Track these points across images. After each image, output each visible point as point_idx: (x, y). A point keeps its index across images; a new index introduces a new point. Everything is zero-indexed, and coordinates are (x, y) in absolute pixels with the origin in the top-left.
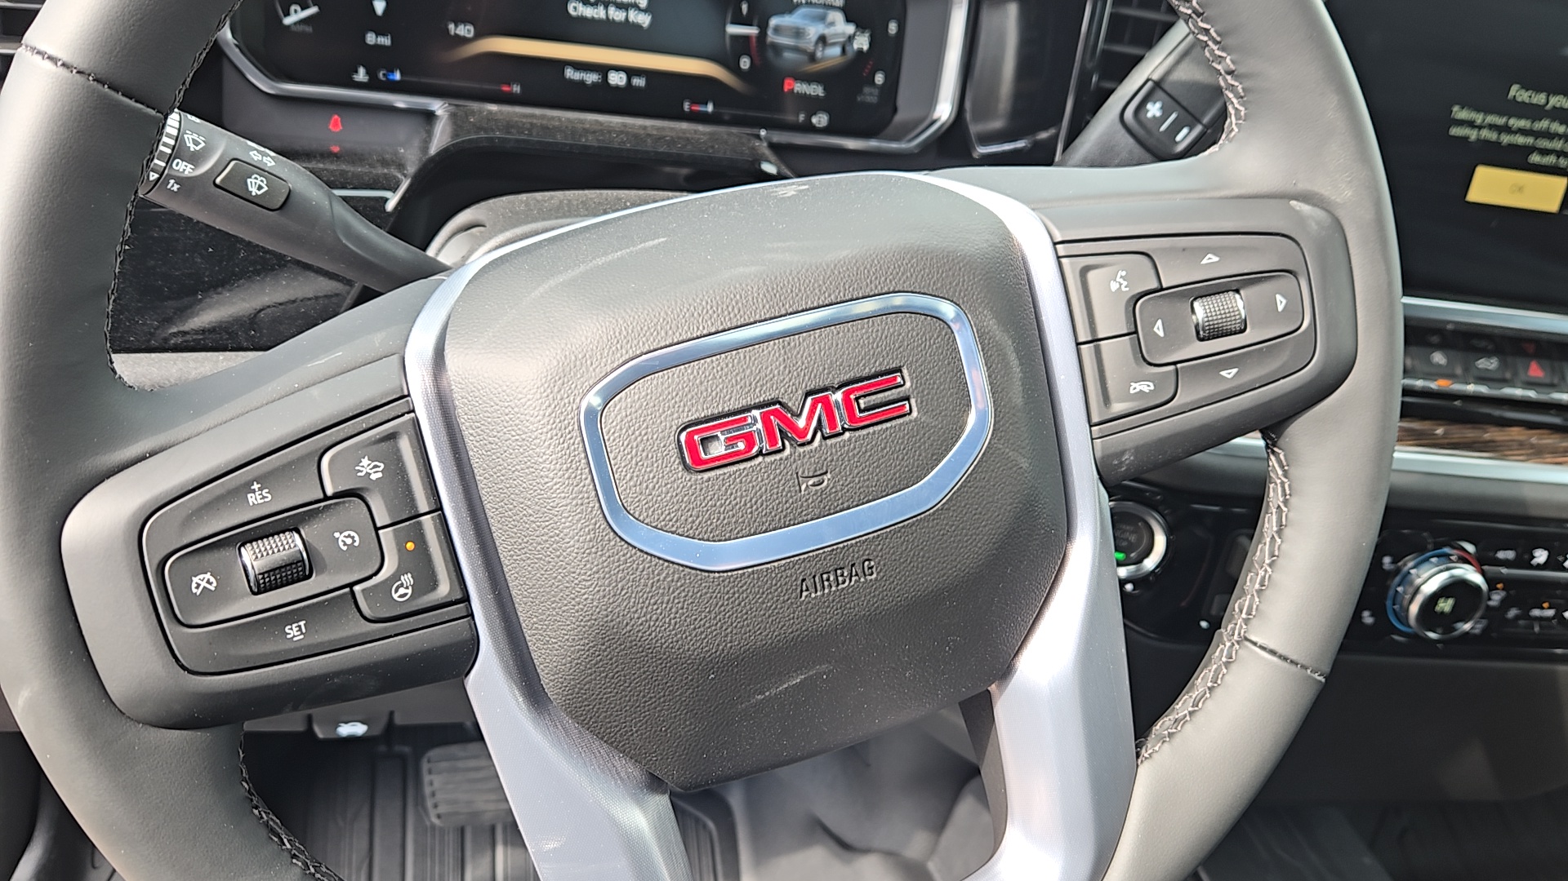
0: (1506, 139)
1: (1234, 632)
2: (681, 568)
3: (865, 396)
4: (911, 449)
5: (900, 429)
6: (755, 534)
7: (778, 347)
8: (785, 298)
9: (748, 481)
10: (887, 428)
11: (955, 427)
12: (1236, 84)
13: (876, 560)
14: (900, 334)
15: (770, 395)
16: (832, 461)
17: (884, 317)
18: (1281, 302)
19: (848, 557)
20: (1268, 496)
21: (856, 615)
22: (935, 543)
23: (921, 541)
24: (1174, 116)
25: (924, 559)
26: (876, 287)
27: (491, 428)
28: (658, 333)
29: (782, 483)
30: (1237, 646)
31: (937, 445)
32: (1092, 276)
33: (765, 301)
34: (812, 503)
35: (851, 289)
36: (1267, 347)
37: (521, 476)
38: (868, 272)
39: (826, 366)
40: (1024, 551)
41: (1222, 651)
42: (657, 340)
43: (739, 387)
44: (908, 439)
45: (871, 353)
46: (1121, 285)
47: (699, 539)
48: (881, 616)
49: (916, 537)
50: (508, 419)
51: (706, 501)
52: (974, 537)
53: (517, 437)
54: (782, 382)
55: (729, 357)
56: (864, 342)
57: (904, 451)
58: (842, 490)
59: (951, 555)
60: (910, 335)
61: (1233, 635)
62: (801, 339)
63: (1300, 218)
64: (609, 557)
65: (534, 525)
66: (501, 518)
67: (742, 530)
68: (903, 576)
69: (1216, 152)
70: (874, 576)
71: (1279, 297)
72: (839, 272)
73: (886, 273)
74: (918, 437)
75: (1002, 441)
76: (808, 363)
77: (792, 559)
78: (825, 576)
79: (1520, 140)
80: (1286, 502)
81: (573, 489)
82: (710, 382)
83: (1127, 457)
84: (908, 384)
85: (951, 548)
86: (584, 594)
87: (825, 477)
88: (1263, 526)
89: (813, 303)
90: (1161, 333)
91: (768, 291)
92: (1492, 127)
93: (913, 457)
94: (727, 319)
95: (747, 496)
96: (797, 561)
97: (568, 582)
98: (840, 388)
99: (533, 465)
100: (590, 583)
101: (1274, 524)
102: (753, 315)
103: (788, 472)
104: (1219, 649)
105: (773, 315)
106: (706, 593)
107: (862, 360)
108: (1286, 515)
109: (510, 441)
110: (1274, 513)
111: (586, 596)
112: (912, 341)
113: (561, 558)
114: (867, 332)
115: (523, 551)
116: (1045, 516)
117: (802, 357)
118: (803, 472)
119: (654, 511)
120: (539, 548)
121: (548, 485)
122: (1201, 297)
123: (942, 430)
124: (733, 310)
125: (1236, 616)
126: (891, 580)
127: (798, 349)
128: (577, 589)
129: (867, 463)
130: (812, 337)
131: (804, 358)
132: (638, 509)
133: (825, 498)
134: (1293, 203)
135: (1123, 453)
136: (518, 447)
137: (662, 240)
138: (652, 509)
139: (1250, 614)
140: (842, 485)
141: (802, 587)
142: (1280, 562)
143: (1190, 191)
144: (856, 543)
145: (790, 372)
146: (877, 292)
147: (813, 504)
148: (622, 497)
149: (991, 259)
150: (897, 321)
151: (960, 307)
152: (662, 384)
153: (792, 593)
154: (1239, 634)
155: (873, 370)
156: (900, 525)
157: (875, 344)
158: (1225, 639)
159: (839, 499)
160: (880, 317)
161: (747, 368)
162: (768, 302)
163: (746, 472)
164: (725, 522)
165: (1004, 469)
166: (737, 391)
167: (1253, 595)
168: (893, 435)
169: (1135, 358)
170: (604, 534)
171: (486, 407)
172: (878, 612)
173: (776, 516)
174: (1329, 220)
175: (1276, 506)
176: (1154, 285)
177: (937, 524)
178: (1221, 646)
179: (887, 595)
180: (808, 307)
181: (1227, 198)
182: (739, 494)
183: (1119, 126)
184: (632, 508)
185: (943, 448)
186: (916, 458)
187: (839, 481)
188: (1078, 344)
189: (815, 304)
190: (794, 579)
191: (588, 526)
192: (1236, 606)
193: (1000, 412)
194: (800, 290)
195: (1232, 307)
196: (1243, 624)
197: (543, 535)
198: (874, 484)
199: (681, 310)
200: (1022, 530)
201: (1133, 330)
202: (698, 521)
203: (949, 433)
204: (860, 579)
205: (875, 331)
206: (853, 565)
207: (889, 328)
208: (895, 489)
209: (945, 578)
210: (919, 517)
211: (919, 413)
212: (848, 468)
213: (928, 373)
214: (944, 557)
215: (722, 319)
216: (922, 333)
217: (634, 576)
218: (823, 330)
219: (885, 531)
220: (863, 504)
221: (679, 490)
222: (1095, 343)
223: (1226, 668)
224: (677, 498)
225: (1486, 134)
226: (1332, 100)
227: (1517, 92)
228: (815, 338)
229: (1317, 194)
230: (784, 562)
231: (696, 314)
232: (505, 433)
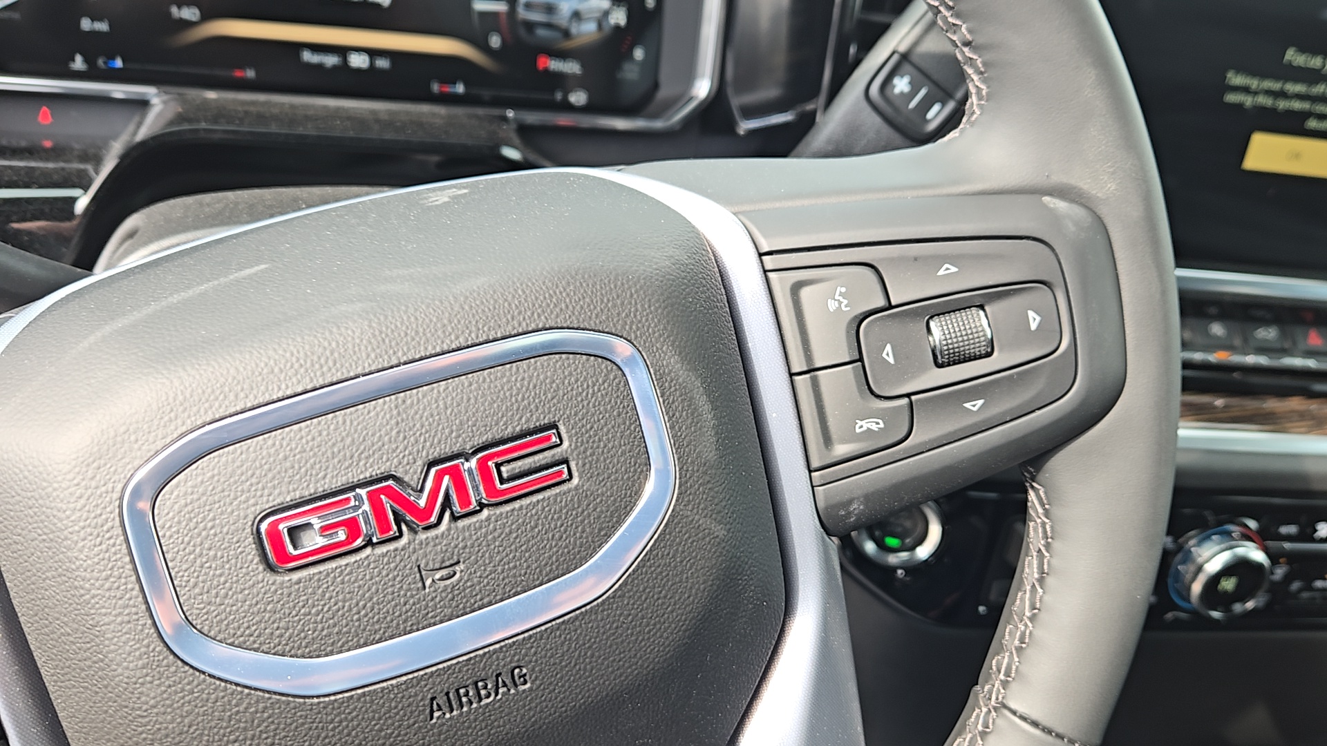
0: (1282, 105)
1: (991, 696)
2: (267, 695)
3: (509, 462)
4: (572, 525)
5: (555, 501)
6: (365, 645)
7: (390, 407)
8: (398, 344)
9: (353, 579)
10: (538, 501)
11: (629, 492)
12: (975, 57)
13: (530, 666)
14: (554, 381)
15: (379, 469)
16: (465, 547)
17: (532, 360)
18: (1034, 320)
19: (491, 666)
20: (1028, 536)
21: (507, 734)
22: (607, 639)
23: (588, 638)
24: (923, 92)
25: (594, 659)
26: (520, 325)
27: (14, 523)
28: (225, 397)
29: (398, 579)
30: (993, 713)
31: (606, 517)
32: (805, 293)
33: (369, 349)
34: (440, 602)
35: (486, 329)
36: (1017, 374)
37: (53, 586)
38: (510, 305)
39: (454, 427)
40: (727, 632)
41: (978, 716)
42: (224, 406)
43: (336, 460)
44: (567, 513)
45: (515, 408)
46: (840, 303)
47: (291, 656)
48: (541, 731)
49: (581, 634)
50: (32, 514)
51: (297, 609)
52: (658, 626)
53: (44, 537)
54: (394, 451)
55: (323, 423)
56: (505, 394)
57: (562, 529)
58: (480, 583)
59: (629, 651)
60: (566, 382)
61: (990, 699)
62: (420, 395)
63: (1055, 218)
64: (170, 686)
65: (74, 647)
66: (38, 634)
67: (347, 642)
68: (566, 682)
69: (955, 138)
70: (528, 685)
71: (1031, 314)
72: (471, 307)
73: (534, 305)
74: (580, 510)
75: (690, 507)
76: (430, 425)
77: (416, 674)
78: (462, 691)
79: (1297, 105)
80: (1048, 546)
81: (116, 603)
82: (298, 457)
83: (855, 506)
84: (566, 444)
85: (629, 643)
86: (141, 733)
87: (457, 568)
88: (1023, 571)
89: (434, 348)
90: (891, 360)
91: (374, 336)
92: (1269, 93)
93: (575, 534)
94: (318, 374)
95: (351, 599)
96: (422, 676)
97: (120, 718)
98: (475, 453)
99: (65, 572)
100: (147, 719)
101: (1035, 570)
102: (354, 367)
103: (405, 566)
104: (975, 714)
105: (380, 366)
106: (303, 724)
107: (503, 417)
108: (1048, 562)
109: (37, 542)
110: (1035, 557)
111: (144, 735)
112: (569, 389)
113: (109, 689)
114: (508, 381)
115: (67, 677)
116: (753, 588)
117: (421, 418)
118: (427, 564)
119: (228, 625)
120: (83, 675)
121: (84, 598)
122: (938, 315)
123: (612, 498)
124: (326, 362)
125: (993, 676)
126: (551, 688)
127: (416, 408)
128: (133, 727)
129: (513, 547)
130: (435, 391)
131: (424, 419)
132: (207, 622)
133: (458, 595)
134: (1046, 199)
135: (850, 502)
136: (47, 550)
137: (263, 266)
138: (226, 622)
139: (1009, 677)
140: (480, 577)
141: (432, 707)
142: (1043, 616)
143: (923, 187)
144: (501, 648)
145: (405, 438)
146: (520, 331)
147: (442, 603)
148: (185, 609)
149: (673, 281)
150: (549, 365)
151: (633, 344)
152: (233, 462)
153: (419, 716)
154: (997, 699)
155: (518, 429)
156: (558, 621)
157: (520, 396)
158: (982, 703)
159: (476, 595)
160: (527, 361)
161: (347, 435)
162: (374, 350)
163: (348, 569)
164: (325, 633)
165: (694, 541)
166: (334, 466)
167: (1011, 653)
168: (546, 509)
169: (860, 391)
170: (161, 657)
171: (8, 497)
172: (537, 726)
173: (392, 621)
174: (1090, 219)
175: (1037, 549)
176: (881, 302)
177: (608, 615)
178: (977, 711)
179: (547, 707)
180: (428, 354)
181: (967, 194)
182: (340, 597)
183: (864, 104)
184: (199, 621)
185: (614, 520)
186: (578, 535)
187: (475, 572)
188: (791, 375)
189: (438, 350)
190: (419, 698)
191: (139, 649)
192: (994, 662)
193: (687, 471)
194: (417, 333)
195: (976, 327)
196: (1001, 688)
197: (85, 660)
198: (523, 572)
199: (257, 365)
200: (722, 610)
201: (858, 357)
202: (287, 634)
203: (621, 501)
204: (509, 690)
205: (519, 379)
206: (498, 675)
207: (538, 375)
208: (552, 576)
209: (623, 678)
210: (583, 609)
211: (580, 477)
212: (487, 555)
213: (591, 428)
214: (620, 654)
215: (312, 375)
216: (582, 379)
217: (205, 708)
218: (450, 381)
219: (538, 630)
220: (509, 597)
221: (260, 596)
222: (812, 374)
223: (982, 740)
224: (259, 606)
225: (1263, 100)
226: (1089, 76)
227: (1292, 56)
228: (439, 392)
229: (1075, 188)
230: (404, 678)
231: (276, 370)
232: (30, 531)
